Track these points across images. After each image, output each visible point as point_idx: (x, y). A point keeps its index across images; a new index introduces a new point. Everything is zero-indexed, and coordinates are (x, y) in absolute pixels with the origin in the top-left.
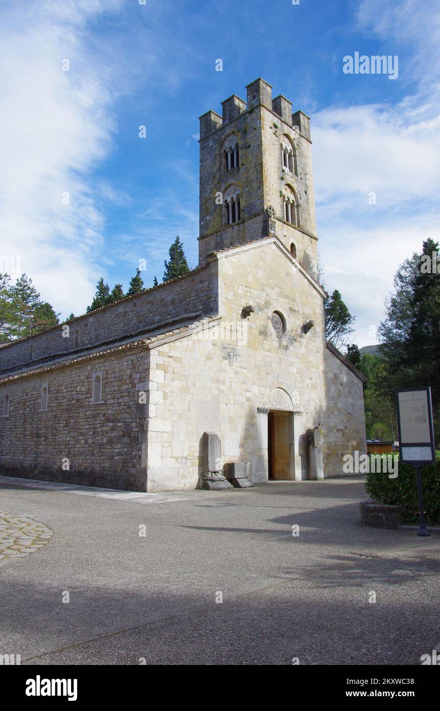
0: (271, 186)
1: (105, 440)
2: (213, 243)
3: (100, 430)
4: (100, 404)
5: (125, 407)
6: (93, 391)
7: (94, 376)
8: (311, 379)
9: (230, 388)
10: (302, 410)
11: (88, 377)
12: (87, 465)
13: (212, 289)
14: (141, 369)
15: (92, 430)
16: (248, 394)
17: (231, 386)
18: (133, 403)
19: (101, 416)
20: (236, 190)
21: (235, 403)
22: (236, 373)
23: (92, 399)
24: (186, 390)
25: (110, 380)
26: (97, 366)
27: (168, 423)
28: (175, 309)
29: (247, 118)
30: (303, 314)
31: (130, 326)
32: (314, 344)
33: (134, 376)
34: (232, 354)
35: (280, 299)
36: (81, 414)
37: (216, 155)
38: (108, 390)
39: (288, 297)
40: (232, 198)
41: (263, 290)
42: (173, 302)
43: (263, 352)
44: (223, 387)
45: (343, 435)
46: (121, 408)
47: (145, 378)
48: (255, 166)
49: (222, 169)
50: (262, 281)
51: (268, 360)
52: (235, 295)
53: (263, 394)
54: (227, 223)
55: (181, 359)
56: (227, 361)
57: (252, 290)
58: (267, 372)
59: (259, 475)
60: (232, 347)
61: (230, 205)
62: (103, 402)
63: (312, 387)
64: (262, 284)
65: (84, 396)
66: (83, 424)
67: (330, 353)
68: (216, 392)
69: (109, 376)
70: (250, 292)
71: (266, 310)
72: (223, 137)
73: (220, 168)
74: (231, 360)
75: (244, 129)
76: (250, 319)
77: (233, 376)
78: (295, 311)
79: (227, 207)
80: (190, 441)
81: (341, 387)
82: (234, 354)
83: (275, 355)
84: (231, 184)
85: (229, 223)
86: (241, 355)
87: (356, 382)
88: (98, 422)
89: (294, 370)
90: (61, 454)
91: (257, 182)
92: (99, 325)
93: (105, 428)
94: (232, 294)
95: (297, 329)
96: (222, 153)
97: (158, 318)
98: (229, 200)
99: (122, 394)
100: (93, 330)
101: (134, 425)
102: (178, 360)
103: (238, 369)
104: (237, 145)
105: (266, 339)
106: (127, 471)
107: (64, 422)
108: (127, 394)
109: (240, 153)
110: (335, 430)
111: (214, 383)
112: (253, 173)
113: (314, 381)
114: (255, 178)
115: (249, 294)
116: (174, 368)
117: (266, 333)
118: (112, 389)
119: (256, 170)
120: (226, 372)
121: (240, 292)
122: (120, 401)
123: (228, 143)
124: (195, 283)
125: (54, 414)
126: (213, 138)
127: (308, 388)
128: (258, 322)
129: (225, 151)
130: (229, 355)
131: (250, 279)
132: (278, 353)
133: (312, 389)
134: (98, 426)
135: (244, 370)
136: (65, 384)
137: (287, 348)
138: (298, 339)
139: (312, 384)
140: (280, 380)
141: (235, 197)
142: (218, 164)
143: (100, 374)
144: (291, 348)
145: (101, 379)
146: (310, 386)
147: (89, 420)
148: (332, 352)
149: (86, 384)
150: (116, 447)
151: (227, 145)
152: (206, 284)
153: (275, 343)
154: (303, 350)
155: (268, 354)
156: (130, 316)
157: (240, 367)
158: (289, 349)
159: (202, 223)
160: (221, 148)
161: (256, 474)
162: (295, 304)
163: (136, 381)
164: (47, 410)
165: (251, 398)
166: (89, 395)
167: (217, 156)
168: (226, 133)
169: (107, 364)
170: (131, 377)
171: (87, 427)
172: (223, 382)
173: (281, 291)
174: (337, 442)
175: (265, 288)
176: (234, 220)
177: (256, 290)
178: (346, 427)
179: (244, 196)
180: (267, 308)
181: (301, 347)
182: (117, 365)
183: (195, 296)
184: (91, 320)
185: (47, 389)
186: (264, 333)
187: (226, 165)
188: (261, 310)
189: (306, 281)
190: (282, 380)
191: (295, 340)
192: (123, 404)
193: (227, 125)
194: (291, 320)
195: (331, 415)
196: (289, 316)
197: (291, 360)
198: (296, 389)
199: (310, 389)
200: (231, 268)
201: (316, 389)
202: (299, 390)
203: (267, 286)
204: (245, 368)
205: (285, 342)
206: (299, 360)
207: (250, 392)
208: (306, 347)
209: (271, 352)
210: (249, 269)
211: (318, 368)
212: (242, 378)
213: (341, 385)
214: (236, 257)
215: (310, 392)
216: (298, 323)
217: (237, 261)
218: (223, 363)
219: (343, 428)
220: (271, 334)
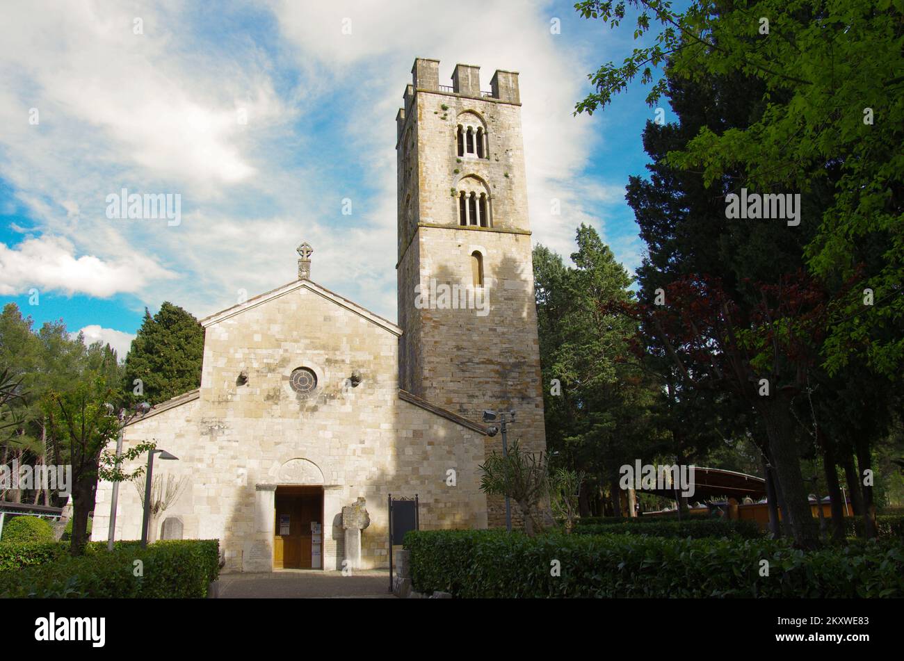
8: (362, 442)
9: (211, 466)
10: (340, 482)
16: (241, 470)
17: (212, 463)
22: (221, 448)
27: (119, 507)
30: (352, 363)
32: (371, 397)
35: (308, 351)
39: (324, 347)
41: (279, 346)
43: (270, 420)
44: (200, 466)
50: (277, 337)
51: (277, 427)
52: (230, 360)
53: (266, 468)
56: (208, 437)
57: (259, 351)
58: (276, 442)
59: (256, 562)
60: (217, 420)
63: (362, 453)
64: (277, 340)
67: (408, 404)
71: (282, 370)
74: (214, 434)
75: (412, 124)
76: (250, 385)
77: (216, 451)
78: (336, 362)
81: (429, 448)
82: (219, 426)
83: (292, 420)
86: (231, 427)
87: (466, 436)
89: (328, 434)
94: (226, 360)
95: (338, 383)
102: (136, 443)
103: (225, 444)
105: (277, 404)
109: (411, 155)
111: (186, 461)
113: (367, 445)
115: (252, 356)
117: (279, 396)
120: (204, 448)
121: (239, 356)
127: (354, 455)
128: (265, 386)
130: (211, 430)
131: (257, 338)
132: (298, 418)
133: (364, 455)
135: (235, 444)
137: (315, 409)
138: (339, 395)
139: (364, 448)
140: (300, 449)
144: (323, 408)
146: (358, 452)
148: (409, 402)
153: (295, 406)
154: (348, 408)
155: (280, 420)
157: (229, 441)
158: (320, 410)
161: (251, 561)
162: (337, 353)
165: (245, 475)
172: (201, 460)
173: (312, 342)
175: (283, 343)
177: (267, 348)
178: (436, 501)
180: (284, 367)
181: (344, 404)
186: (273, 397)
188: (272, 370)
189: (363, 320)
190: (304, 449)
191: (333, 398)
194: (328, 374)
195: (403, 486)
196: (323, 370)
197: (323, 423)
198: (331, 457)
199: (360, 455)
200: (226, 332)
201: (373, 453)
202: (337, 458)
203: (286, 341)
204: (237, 441)
205: (311, 402)
206: (338, 422)
207: (244, 467)
208: (354, 403)
209: (285, 418)
210: (256, 327)
211: (379, 427)
212: (232, 453)
213: (430, 444)
214: (235, 317)
215: (359, 459)
216: (341, 375)
217: (236, 323)
218: (201, 439)
219: (431, 501)
220: (287, 397)
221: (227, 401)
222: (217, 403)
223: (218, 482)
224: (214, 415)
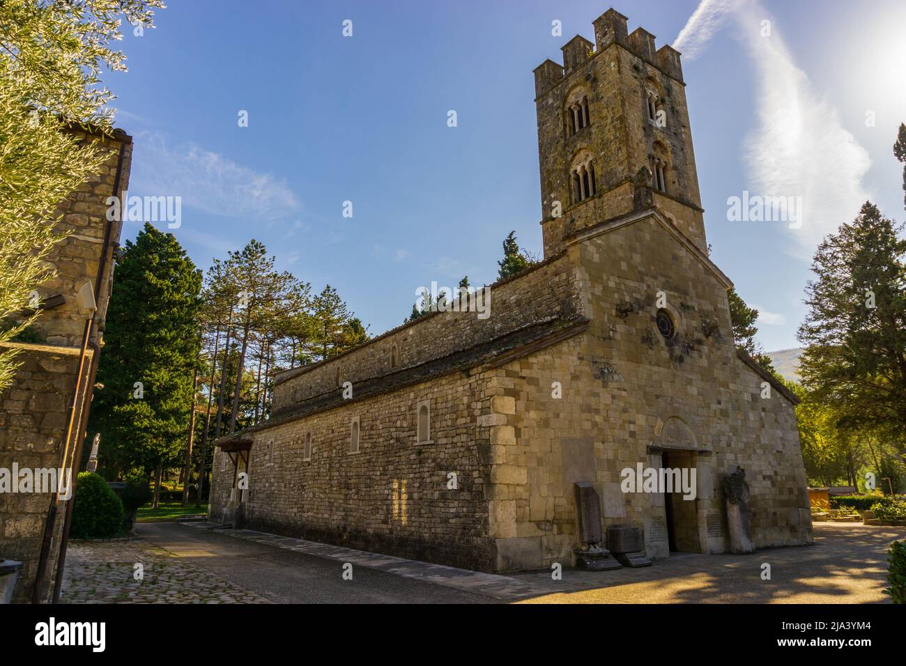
0: (635, 146)
1: (436, 495)
2: (561, 226)
3: (428, 480)
4: (428, 445)
5: (462, 450)
6: (418, 426)
7: (419, 407)
8: (719, 403)
9: (606, 419)
10: (709, 447)
11: (411, 408)
12: (413, 529)
13: (573, 283)
14: (482, 396)
15: (418, 480)
16: (632, 427)
17: (608, 415)
18: (473, 443)
19: (430, 461)
20: (587, 156)
21: (613, 439)
22: (613, 397)
23: (417, 438)
24: (545, 423)
25: (441, 412)
26: (423, 393)
27: (524, 472)
28: (521, 313)
29: (597, 62)
30: (700, 311)
31: (462, 338)
32: (719, 353)
33: (474, 405)
34: (606, 371)
36: (403, 459)
37: (558, 115)
38: (438, 425)
39: (676, 289)
40: (583, 167)
41: (642, 281)
42: (518, 303)
43: (648, 367)
44: (598, 419)
45: (773, 484)
46: (458, 450)
47: (489, 408)
48: (612, 122)
49: (568, 132)
50: (639, 269)
51: (655, 377)
52: (606, 288)
53: (652, 427)
54: (578, 199)
55: (537, 379)
56: (600, 382)
57: (627, 282)
58: (656, 395)
59: (656, 546)
60: (605, 361)
61: (581, 176)
62: (432, 442)
63: (721, 415)
64: (640, 272)
65: (405, 434)
66: (406, 471)
67: (743, 364)
68: (587, 425)
69: (439, 406)
70: (625, 285)
71: (649, 308)
72: (567, 90)
73: (564, 129)
74: (606, 380)
75: (593, 76)
76: (627, 321)
77: (609, 401)
78: (688, 307)
79: (577, 179)
80: (555, 497)
81: (763, 414)
82: (608, 370)
83: (665, 370)
84: (580, 149)
85: (580, 199)
86: (618, 372)
87: (784, 405)
88: (426, 469)
89: (694, 391)
90: (378, 513)
91: (616, 143)
92: (422, 339)
93: (435, 479)
94: (601, 287)
95: (693, 332)
96: (566, 112)
97: (499, 325)
98: (579, 169)
99: (459, 431)
100: (414, 345)
101: (476, 474)
102: (533, 381)
103: (616, 392)
104: (585, 99)
105: (651, 349)
106: (468, 541)
107: (381, 469)
108: (465, 431)
109: (591, 108)
110: (760, 477)
111: (584, 412)
112: (609, 131)
113: (723, 406)
114: (612, 138)
115: (623, 287)
116: (528, 393)
117: (651, 340)
118: (444, 424)
119: (614, 127)
120: (599, 396)
121: (612, 284)
122: (455, 440)
123: (573, 97)
124: (548, 276)
125: (368, 457)
126: (553, 93)
127: (716, 416)
128: (639, 326)
129: (570, 108)
130: (602, 373)
131: (624, 266)
132: (670, 368)
133: (722, 418)
134: (426, 475)
135: (624, 393)
136: (381, 417)
137: (681, 359)
138: (696, 346)
139: (721, 410)
140: (675, 405)
141: (587, 164)
142: (561, 126)
143: (427, 403)
144: (687, 359)
145: (429, 411)
146: (718, 412)
147: (414, 466)
148: (745, 362)
149: (408, 417)
150: (451, 505)
151: (572, 99)
152: (564, 276)
153: (665, 354)
154: (704, 362)
155: (656, 368)
156: (462, 326)
157: (619, 389)
158: (685, 360)
159: (545, 202)
160: (564, 106)
161: (652, 544)
162: (687, 297)
163: (477, 412)
164: (358, 452)
165: (637, 433)
166: (413, 433)
167: (560, 116)
168: (570, 86)
169: (436, 390)
170: (469, 406)
171: (412, 476)
172: (597, 411)
173: (667, 281)
174: (765, 495)
175: (645, 277)
176: (587, 195)
177: (633, 281)
178: (776, 473)
179: (599, 162)
180: (650, 305)
181: (701, 357)
182: (450, 392)
183: (549, 294)
184: (411, 332)
185: (359, 424)
186: (648, 340)
187: (571, 125)
188: (641, 308)
189: (700, 265)
190: (678, 405)
191: (692, 348)
192: (459, 444)
193: (571, 74)
194: (684, 321)
195: (753, 455)
196: (681, 315)
197: (690, 377)
198: (699, 418)
199: (719, 417)
200: (597, 253)
201: (728, 417)
202: (704, 418)
203: (647, 276)
204: (625, 390)
205: (678, 351)
206: (699, 377)
207: (634, 423)
208: (708, 357)
209: (660, 366)
210: (621, 253)
211: (728, 388)
212: (622, 404)
213: (764, 410)
214: (603, 237)
215: (719, 422)
216: (694, 323)
217: (603, 243)
218: (595, 384)
219: (772, 473)
220: (659, 341)
221: (610, 338)
222: (602, 340)
223: (614, 441)
224: (602, 355)
